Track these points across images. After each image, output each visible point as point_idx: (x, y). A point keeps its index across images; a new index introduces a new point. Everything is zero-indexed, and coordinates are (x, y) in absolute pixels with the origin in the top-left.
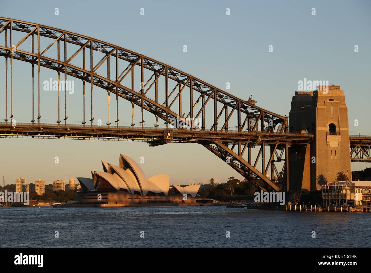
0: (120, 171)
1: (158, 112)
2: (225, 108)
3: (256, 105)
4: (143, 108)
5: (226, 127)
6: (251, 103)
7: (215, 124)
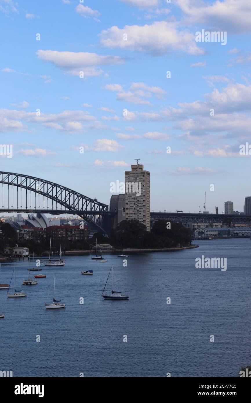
0: (37, 219)
1: (62, 203)
2: (86, 201)
3: (97, 201)
4: (57, 202)
5: (86, 208)
6: (96, 200)
7: (82, 208)
